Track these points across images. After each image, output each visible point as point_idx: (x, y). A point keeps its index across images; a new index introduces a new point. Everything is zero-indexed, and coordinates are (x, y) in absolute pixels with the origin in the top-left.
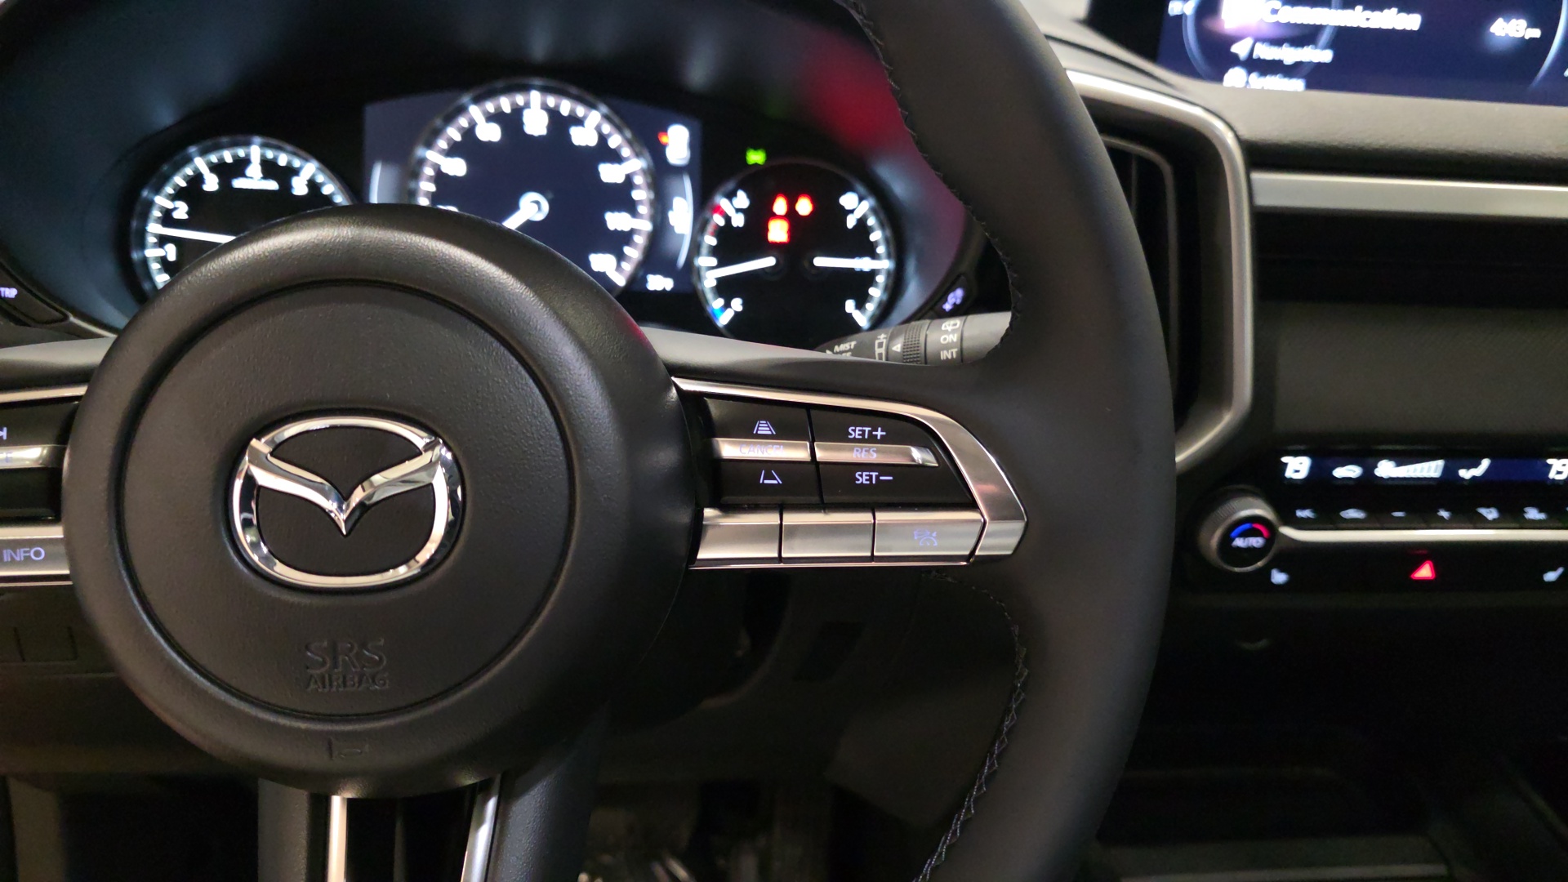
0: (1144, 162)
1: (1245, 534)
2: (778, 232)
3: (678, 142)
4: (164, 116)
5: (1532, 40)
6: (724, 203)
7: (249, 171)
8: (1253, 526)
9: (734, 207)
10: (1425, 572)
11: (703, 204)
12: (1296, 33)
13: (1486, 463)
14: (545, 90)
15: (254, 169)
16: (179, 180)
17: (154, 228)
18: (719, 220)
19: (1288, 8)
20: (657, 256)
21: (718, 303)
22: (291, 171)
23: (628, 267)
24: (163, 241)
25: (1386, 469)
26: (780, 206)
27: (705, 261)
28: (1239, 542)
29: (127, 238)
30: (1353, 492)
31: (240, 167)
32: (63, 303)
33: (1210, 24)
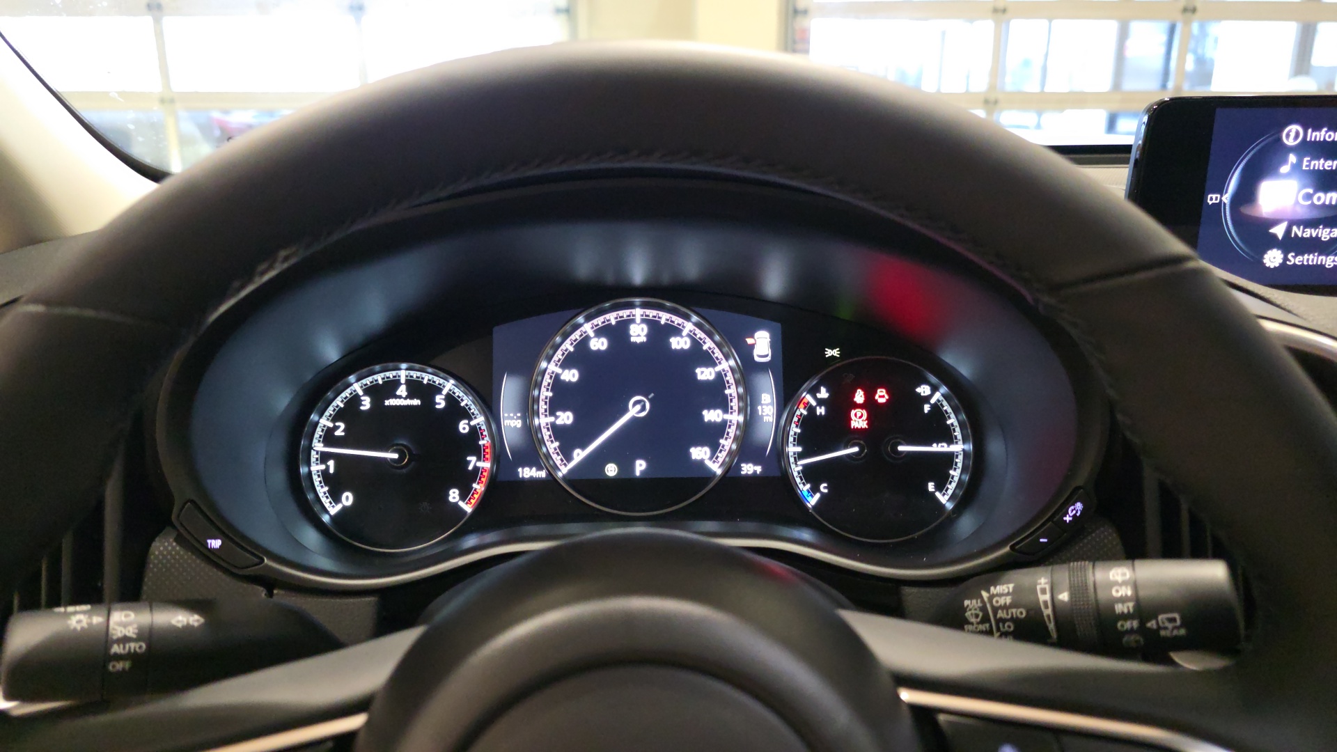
2: (859, 420)
3: (762, 344)
4: (331, 353)
6: (809, 398)
7: (398, 393)
9: (815, 399)
11: (787, 398)
12: (1330, 214)
14: (645, 306)
15: (402, 391)
16: (339, 402)
17: (318, 446)
18: (803, 411)
19: (1321, 194)
20: (747, 448)
21: (805, 488)
22: (435, 390)
23: (722, 456)
24: (324, 457)
26: (859, 397)
27: (793, 449)
29: (295, 454)
31: (392, 385)
32: (257, 546)
33: (1247, 210)
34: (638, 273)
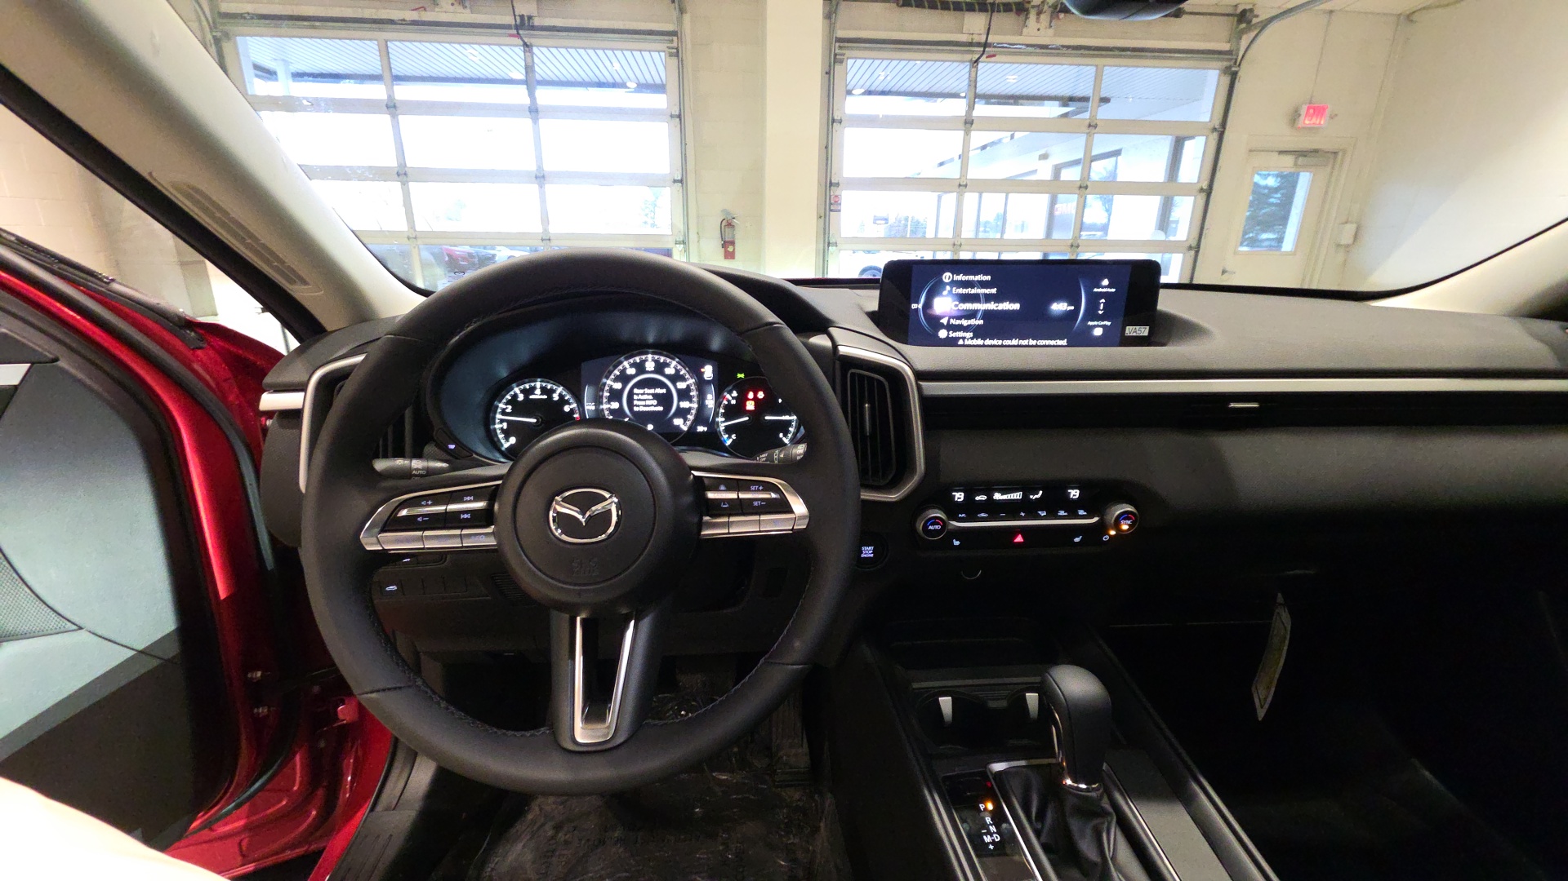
0: (878, 380)
1: (932, 524)
2: (750, 406)
3: (708, 371)
4: (503, 373)
5: (1070, 311)
6: (728, 396)
7: (536, 392)
8: (935, 521)
9: (731, 397)
10: (1019, 539)
11: (719, 396)
12: (966, 313)
13: (1041, 492)
14: (653, 353)
15: (538, 391)
16: (508, 397)
17: (499, 416)
18: (725, 402)
19: (962, 304)
20: (700, 417)
21: (726, 436)
22: (552, 391)
23: (688, 423)
24: (502, 421)
25: (997, 496)
26: (751, 395)
27: (720, 419)
28: (931, 527)
29: (488, 420)
30: (982, 506)
31: (533, 389)
32: (470, 449)
33: (929, 312)
34: (651, 339)
